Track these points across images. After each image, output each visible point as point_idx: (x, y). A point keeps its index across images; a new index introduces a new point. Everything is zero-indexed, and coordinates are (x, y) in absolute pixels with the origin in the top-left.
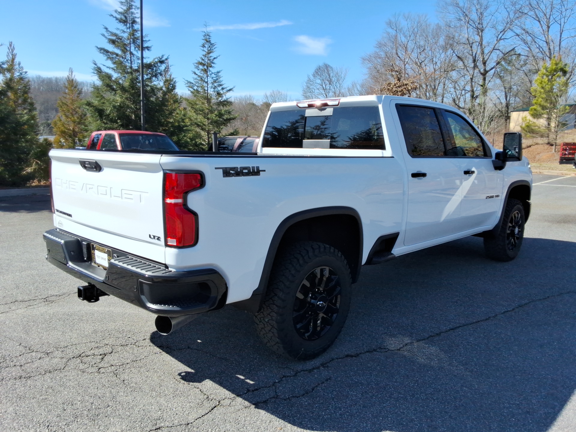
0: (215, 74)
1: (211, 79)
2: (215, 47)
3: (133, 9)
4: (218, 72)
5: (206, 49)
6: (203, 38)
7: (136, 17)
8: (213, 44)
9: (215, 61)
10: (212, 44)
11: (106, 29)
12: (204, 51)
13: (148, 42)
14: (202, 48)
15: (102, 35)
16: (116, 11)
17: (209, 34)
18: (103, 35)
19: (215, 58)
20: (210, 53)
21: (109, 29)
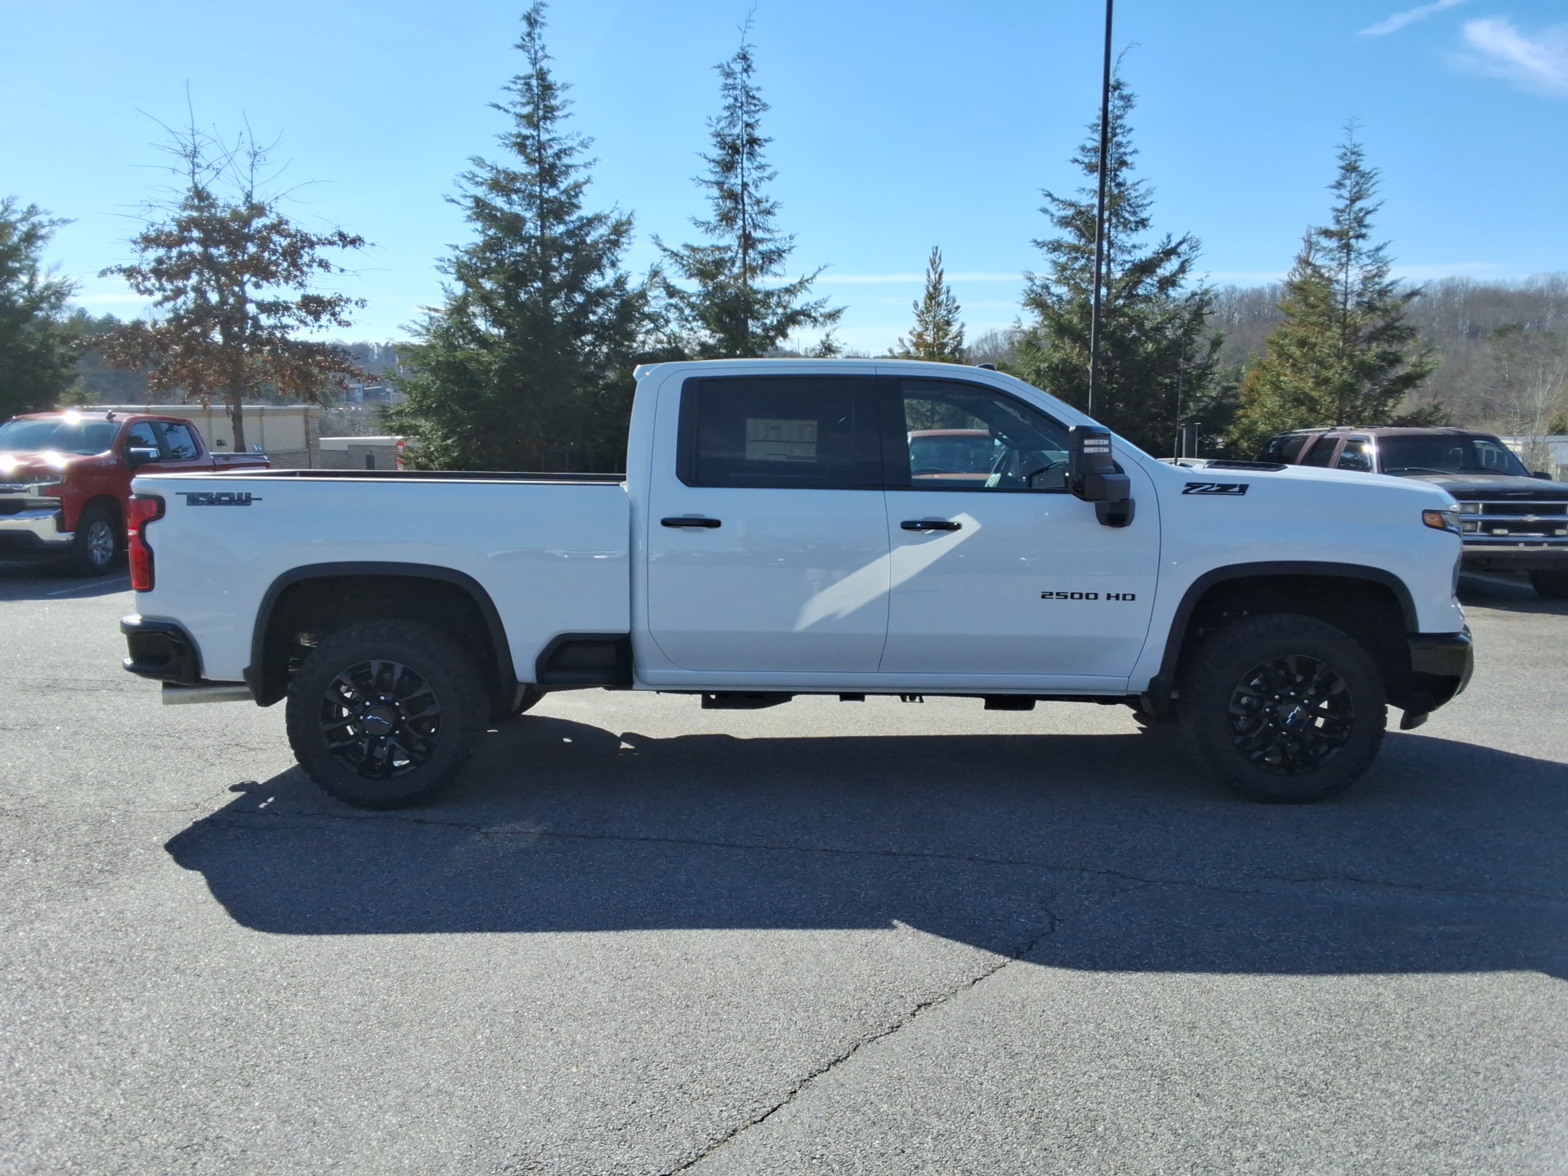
0: (1369, 257)
1: (1357, 270)
2: (1373, 181)
3: (1120, 136)
4: (1378, 249)
5: (1345, 193)
6: (1343, 164)
7: (1125, 154)
8: (1369, 173)
9: (1368, 220)
10: (1363, 175)
11: (1050, 195)
12: (1340, 196)
13: (1147, 208)
14: (1336, 192)
15: (1042, 210)
16: (1083, 148)
17: (1356, 149)
18: (1045, 211)
19: (1368, 213)
20: (1358, 199)
21: (1056, 196)
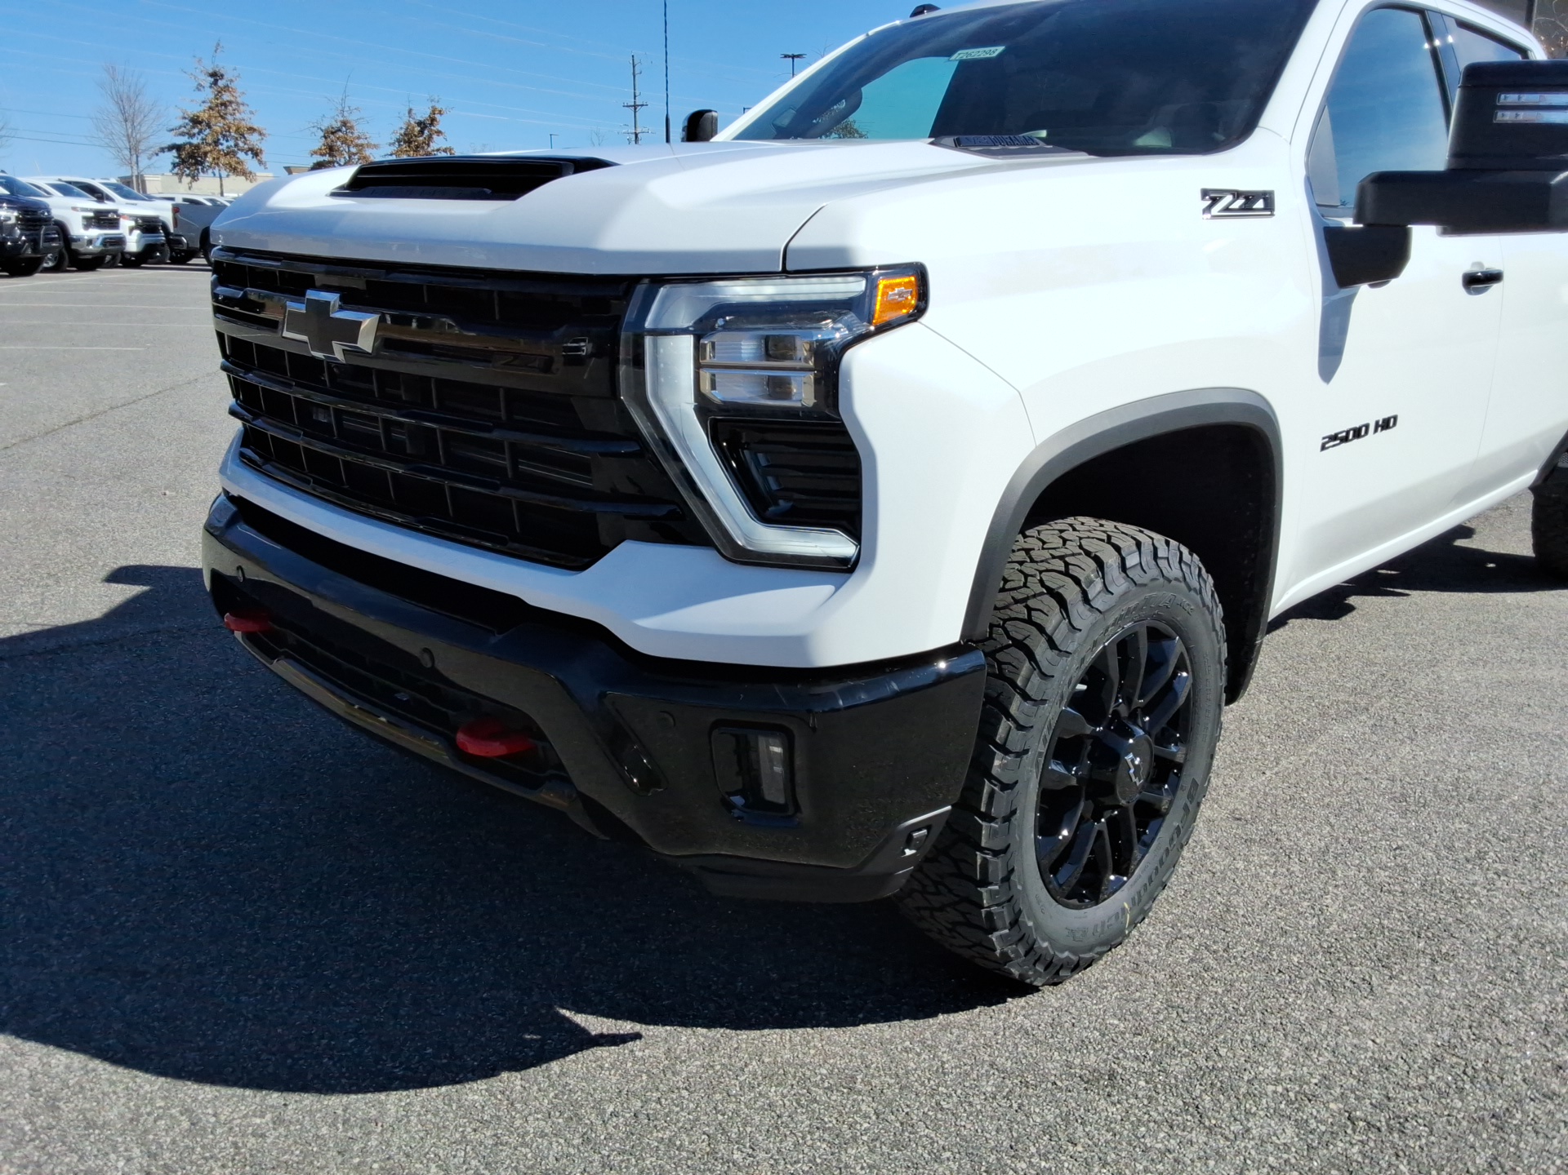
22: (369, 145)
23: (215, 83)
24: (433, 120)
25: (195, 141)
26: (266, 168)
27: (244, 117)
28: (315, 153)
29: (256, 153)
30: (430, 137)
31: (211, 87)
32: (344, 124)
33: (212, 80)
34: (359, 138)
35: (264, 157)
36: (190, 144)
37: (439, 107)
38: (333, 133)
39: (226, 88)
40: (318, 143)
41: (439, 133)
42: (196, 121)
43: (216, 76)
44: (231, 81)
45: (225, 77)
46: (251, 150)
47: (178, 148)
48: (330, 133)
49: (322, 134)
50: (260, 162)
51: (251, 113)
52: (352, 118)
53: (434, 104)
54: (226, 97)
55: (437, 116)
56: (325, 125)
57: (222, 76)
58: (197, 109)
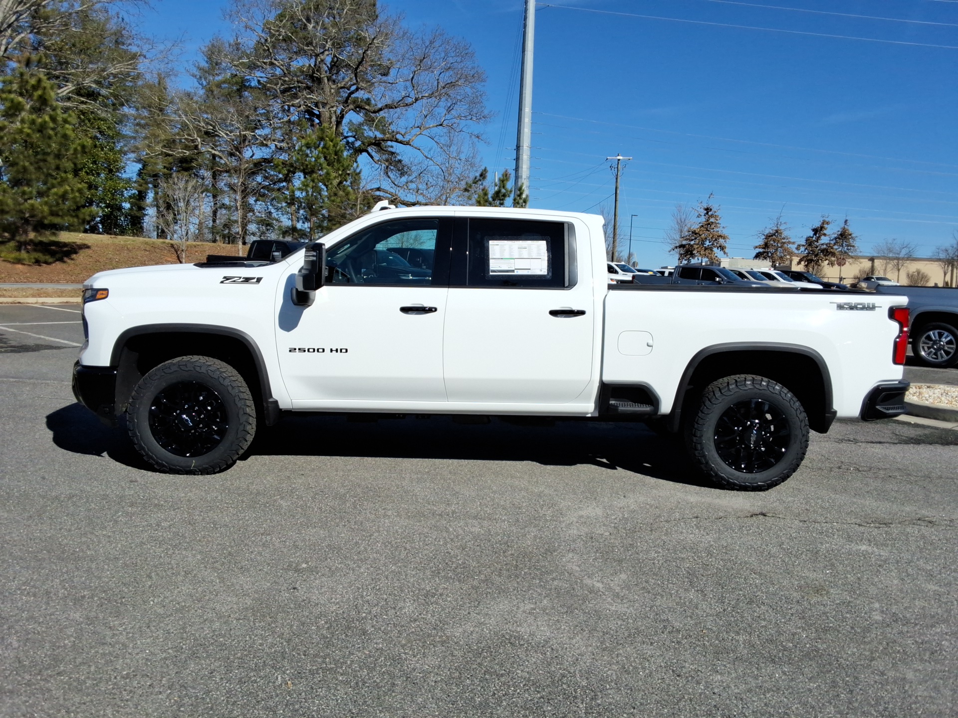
22: (789, 242)
23: (707, 213)
24: (822, 228)
25: (692, 243)
26: (727, 256)
27: (720, 230)
28: (756, 247)
29: (722, 248)
30: (819, 237)
31: (705, 215)
32: (777, 231)
33: (705, 212)
34: (784, 239)
35: (726, 250)
36: (689, 244)
37: (827, 220)
38: (770, 236)
39: (712, 216)
40: (760, 241)
41: (825, 235)
42: (694, 233)
43: (708, 210)
44: (715, 212)
45: (713, 210)
46: (720, 246)
47: (682, 246)
48: (768, 237)
49: (764, 237)
50: (725, 253)
51: (723, 228)
52: (782, 228)
53: (824, 218)
54: (712, 220)
55: (826, 226)
56: (767, 232)
57: (711, 210)
58: (695, 227)
